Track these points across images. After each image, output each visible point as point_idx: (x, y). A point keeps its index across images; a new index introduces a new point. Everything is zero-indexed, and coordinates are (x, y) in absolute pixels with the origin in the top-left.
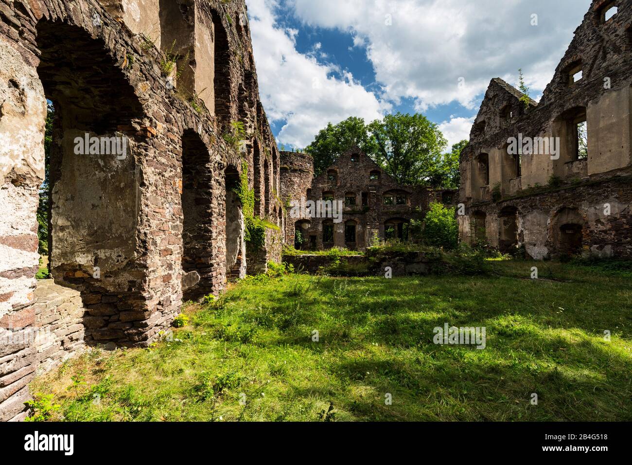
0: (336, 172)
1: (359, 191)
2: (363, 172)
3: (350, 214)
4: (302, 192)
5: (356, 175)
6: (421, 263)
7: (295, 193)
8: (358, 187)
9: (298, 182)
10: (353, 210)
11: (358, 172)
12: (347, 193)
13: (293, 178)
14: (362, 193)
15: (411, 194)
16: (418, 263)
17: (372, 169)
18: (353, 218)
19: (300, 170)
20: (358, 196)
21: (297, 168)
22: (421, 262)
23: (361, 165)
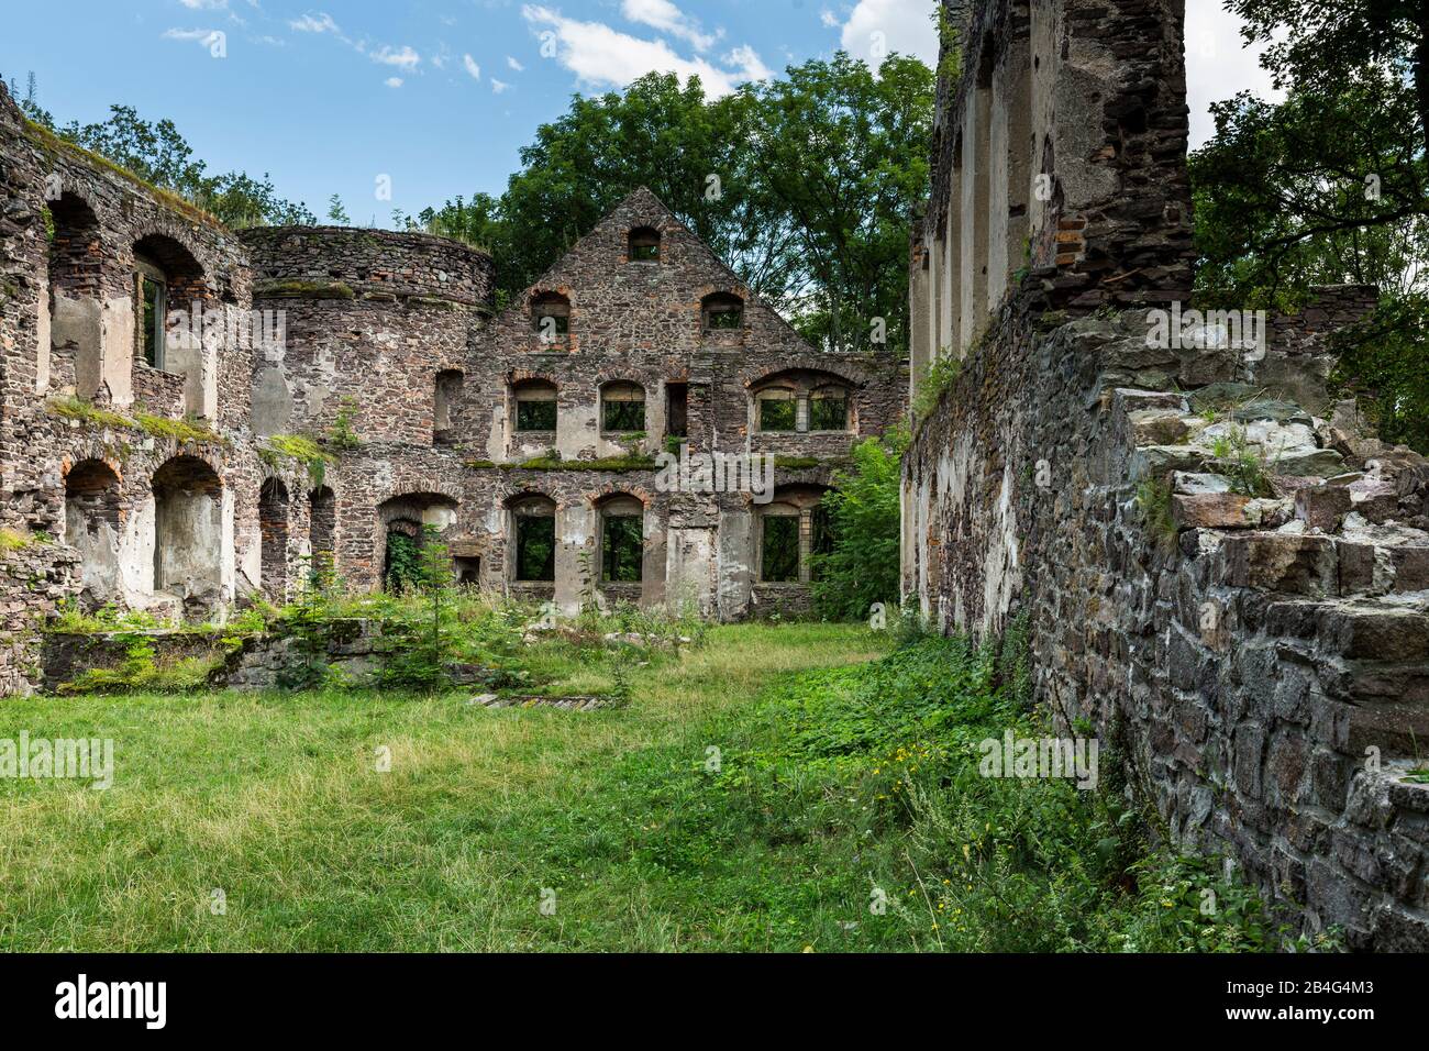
0: (564, 300)
1: (654, 375)
2: (671, 302)
3: (615, 471)
4: (412, 384)
5: (644, 313)
6: (371, 657)
7: (380, 392)
8: (650, 360)
9: (392, 345)
10: (634, 455)
11: (653, 301)
12: (607, 387)
13: (369, 331)
14: (668, 386)
15: (862, 387)
16: (363, 655)
17: (711, 289)
18: (625, 485)
19: (403, 297)
20: (649, 399)
21: (388, 288)
22: (371, 651)
23: (668, 273)
